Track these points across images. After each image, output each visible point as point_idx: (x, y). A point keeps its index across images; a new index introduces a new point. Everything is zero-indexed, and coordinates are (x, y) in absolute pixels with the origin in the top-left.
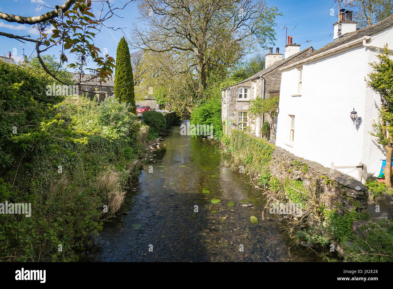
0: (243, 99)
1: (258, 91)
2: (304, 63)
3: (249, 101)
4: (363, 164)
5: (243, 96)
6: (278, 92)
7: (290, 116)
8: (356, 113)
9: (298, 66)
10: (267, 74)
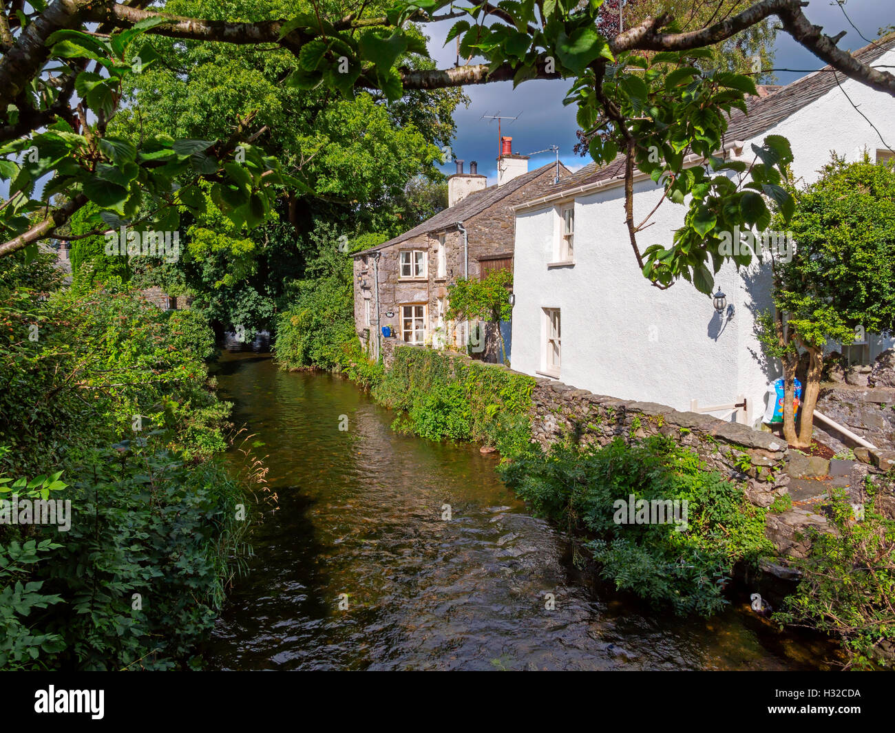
0: (412, 277)
1: (450, 257)
2: (579, 194)
3: (427, 281)
4: (745, 400)
5: (412, 270)
6: (508, 258)
7: (546, 310)
8: (723, 296)
9: (561, 201)
10: (473, 219)
